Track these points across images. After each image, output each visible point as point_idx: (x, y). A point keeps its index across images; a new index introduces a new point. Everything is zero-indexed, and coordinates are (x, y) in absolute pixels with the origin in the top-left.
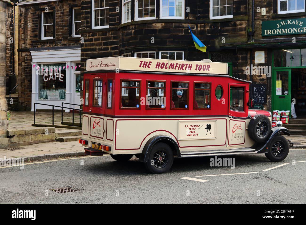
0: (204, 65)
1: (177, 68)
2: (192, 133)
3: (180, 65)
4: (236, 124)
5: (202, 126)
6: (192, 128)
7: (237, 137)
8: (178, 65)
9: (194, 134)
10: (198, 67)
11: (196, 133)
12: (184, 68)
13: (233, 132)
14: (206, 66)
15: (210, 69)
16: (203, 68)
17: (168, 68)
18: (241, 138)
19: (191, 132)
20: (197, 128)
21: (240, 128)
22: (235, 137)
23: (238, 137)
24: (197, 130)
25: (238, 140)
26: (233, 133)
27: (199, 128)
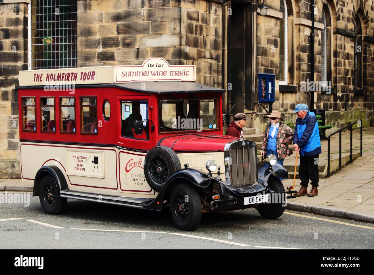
0: (89, 72)
1: (64, 79)
2: (79, 167)
3: (66, 74)
4: (132, 159)
5: (89, 158)
6: (79, 159)
7: (134, 180)
8: (64, 76)
9: (82, 168)
10: (83, 74)
11: (83, 167)
12: (70, 78)
13: (127, 171)
14: (91, 72)
15: (94, 77)
16: (88, 76)
17: (56, 80)
18: (142, 182)
19: (78, 165)
20: (84, 160)
21: (139, 165)
22: (131, 179)
23: (137, 180)
24: (84, 164)
25: (136, 184)
26: (126, 173)
27: (87, 160)
